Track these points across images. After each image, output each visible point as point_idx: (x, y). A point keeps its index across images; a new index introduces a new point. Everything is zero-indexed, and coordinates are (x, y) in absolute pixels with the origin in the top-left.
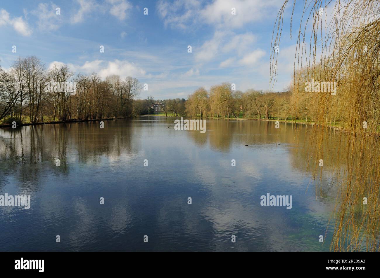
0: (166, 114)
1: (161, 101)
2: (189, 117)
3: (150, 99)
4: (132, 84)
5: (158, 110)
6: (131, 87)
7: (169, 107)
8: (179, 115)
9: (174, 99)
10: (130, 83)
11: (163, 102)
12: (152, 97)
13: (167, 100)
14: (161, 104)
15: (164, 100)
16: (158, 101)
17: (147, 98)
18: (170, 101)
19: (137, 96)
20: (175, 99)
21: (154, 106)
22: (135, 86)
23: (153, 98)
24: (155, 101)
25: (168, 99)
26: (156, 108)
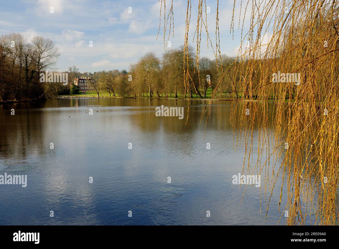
0: (98, 93)
1: (91, 74)
2: (133, 98)
3: (72, 70)
4: (43, 48)
5: (86, 87)
6: (42, 53)
7: (102, 83)
8: (118, 95)
9: (111, 72)
10: (40, 46)
11: (93, 76)
12: (77, 68)
13: (99, 73)
14: (89, 79)
15: (95, 73)
16: (85, 74)
17: (69, 69)
18: (104, 73)
19: (51, 66)
20: (112, 70)
21: (79, 82)
22: (49, 51)
23: (78, 69)
24: (82, 75)
25: (101, 71)
26: (83, 85)
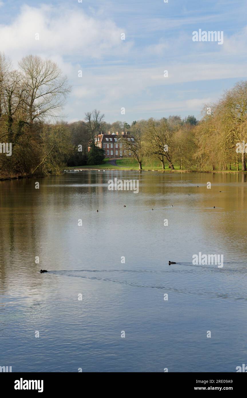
0: (140, 163)
1: (127, 126)
2: (208, 172)
3: (92, 119)
4: (39, 79)
5: (117, 152)
6: (37, 87)
7: (148, 144)
8: (179, 167)
9: (165, 120)
10: (35, 73)
11: (131, 130)
12: (100, 116)
13: (143, 123)
14: (124, 136)
15: (135, 123)
16: (116, 126)
17: (85, 116)
18: (152, 124)
19: (55, 112)
20: (167, 117)
21: (104, 141)
22: (50, 83)
23: (103, 116)
24: (109, 127)
25: (146, 119)
26: (112, 147)
